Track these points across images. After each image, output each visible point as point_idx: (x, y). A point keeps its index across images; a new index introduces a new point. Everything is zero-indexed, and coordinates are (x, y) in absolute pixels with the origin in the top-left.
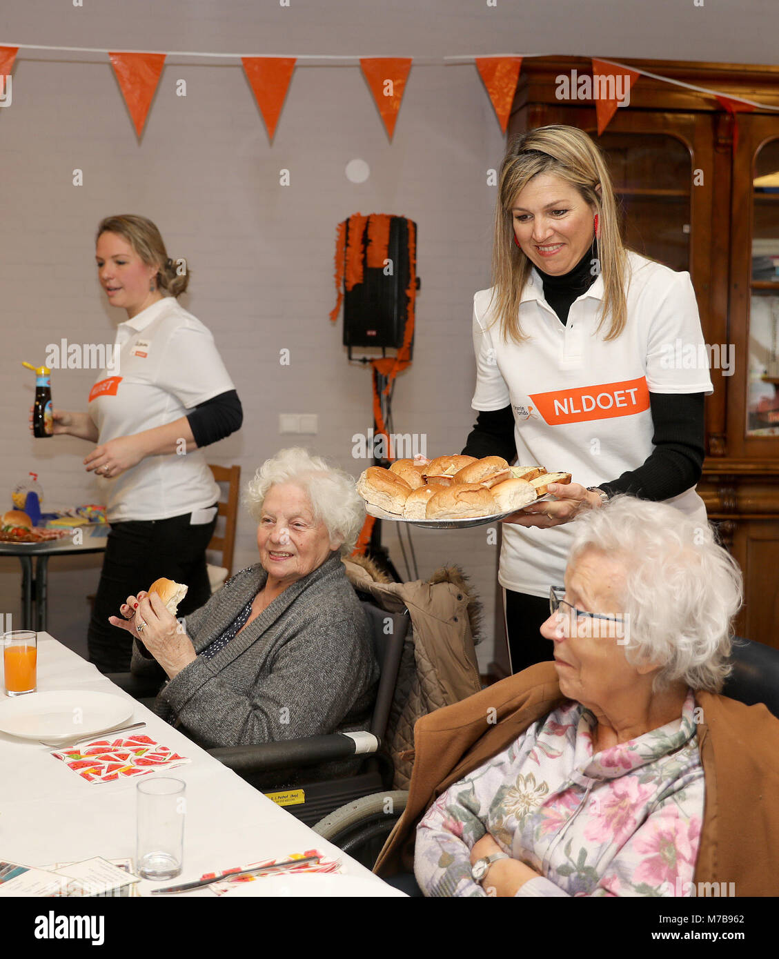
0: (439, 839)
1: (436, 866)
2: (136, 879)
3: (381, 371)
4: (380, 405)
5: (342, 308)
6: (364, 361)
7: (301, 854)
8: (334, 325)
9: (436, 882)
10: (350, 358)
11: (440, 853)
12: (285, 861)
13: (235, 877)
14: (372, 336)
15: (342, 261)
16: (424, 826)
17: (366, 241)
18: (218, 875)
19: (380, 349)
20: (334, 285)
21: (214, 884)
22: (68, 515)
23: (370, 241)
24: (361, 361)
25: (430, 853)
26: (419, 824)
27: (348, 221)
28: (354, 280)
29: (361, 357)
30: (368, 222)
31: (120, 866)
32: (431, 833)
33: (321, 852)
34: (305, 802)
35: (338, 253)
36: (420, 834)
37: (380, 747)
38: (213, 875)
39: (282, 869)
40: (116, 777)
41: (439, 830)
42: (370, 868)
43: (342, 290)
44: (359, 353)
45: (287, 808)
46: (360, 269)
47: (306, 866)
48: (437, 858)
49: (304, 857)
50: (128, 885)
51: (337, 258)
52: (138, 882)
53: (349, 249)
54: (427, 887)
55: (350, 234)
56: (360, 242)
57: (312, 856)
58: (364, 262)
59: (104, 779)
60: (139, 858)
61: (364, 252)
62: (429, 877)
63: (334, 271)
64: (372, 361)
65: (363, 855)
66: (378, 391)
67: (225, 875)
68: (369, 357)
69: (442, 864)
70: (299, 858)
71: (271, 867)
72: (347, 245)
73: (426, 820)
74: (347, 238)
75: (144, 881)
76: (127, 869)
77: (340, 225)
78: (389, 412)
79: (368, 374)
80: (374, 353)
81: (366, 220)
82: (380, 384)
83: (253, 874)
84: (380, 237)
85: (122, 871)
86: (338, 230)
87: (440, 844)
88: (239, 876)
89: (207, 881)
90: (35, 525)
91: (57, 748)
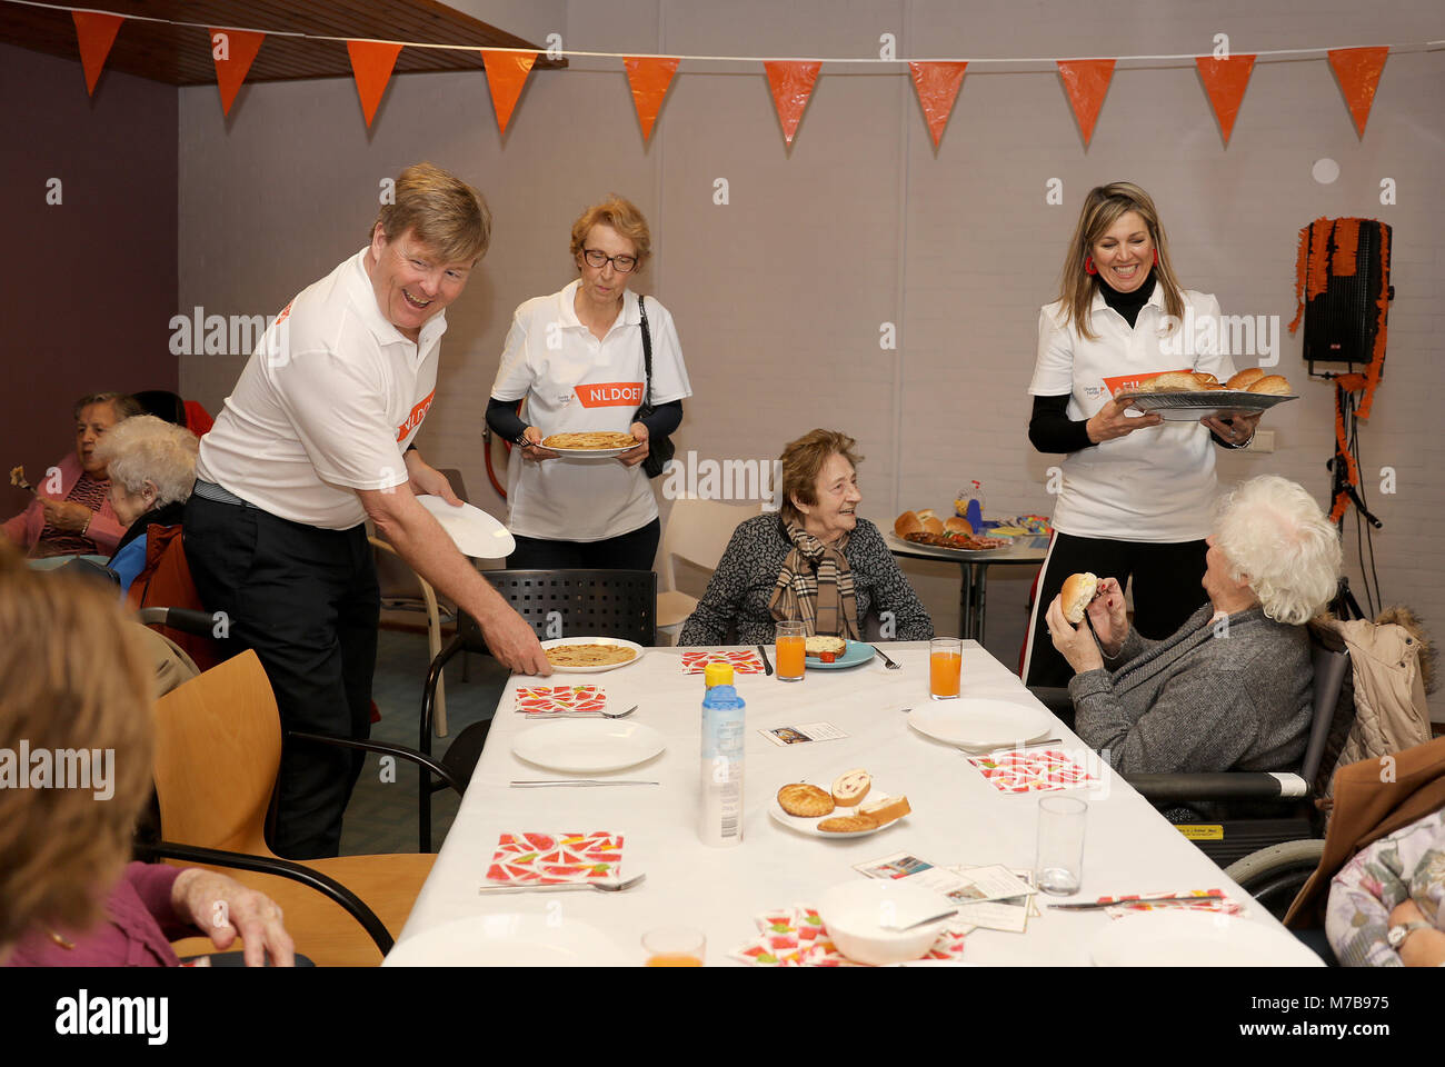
0: (1355, 897)
1: (1349, 924)
2: (1034, 891)
3: (1346, 387)
4: (1344, 424)
5: (1303, 319)
6: (1327, 376)
7: (1204, 892)
8: (1293, 337)
9: (1348, 941)
10: (1311, 373)
11: (1354, 911)
12: (1186, 896)
13: (1133, 904)
14: (1336, 350)
15: (1305, 272)
16: (1339, 881)
17: (1331, 247)
18: (1115, 900)
19: (1347, 364)
20: (1295, 294)
21: (1111, 907)
22: (1009, 524)
23: (1337, 247)
24: (1323, 376)
25: (1343, 910)
26: (1334, 878)
27: (1312, 225)
28: (1317, 290)
29: (1323, 372)
30: (1334, 227)
31: (1020, 877)
32: (1345, 890)
33: (1225, 892)
34: (1225, 838)
35: (1299, 261)
36: (1334, 888)
37: (1309, 792)
38: (1110, 898)
39: (1182, 903)
40: (1026, 789)
41: (1355, 888)
42: (1281, 920)
43: (1303, 301)
44: (1321, 368)
45: (1197, 843)
46: (1324, 277)
47: (1208, 904)
48: (1350, 917)
49: (1207, 895)
50: (1025, 896)
51: (1299, 266)
52: (1035, 894)
53: (1312, 257)
54: (1338, 945)
55: (1313, 241)
56: (1325, 248)
57: (1216, 895)
58: (1329, 270)
59: (1015, 790)
60: (1039, 872)
61: (1329, 259)
62: (1340, 936)
63: (1295, 280)
64: (1335, 376)
65: (1275, 905)
66: (1341, 410)
67: (1123, 901)
68: (1332, 372)
69: (1355, 923)
70: (1201, 895)
71: (1171, 899)
72: (1310, 252)
73: (1344, 875)
74: (1310, 245)
75: (1041, 893)
76: (1026, 880)
77: (1302, 230)
78: (1354, 431)
79: (1330, 390)
80: (1340, 369)
81: (1332, 225)
82: (1343, 400)
83: (1152, 904)
84: (1348, 244)
85: (1021, 881)
86: (1300, 235)
87: (1354, 902)
88: (1137, 904)
89: (1104, 904)
90: (975, 532)
91: (974, 754)
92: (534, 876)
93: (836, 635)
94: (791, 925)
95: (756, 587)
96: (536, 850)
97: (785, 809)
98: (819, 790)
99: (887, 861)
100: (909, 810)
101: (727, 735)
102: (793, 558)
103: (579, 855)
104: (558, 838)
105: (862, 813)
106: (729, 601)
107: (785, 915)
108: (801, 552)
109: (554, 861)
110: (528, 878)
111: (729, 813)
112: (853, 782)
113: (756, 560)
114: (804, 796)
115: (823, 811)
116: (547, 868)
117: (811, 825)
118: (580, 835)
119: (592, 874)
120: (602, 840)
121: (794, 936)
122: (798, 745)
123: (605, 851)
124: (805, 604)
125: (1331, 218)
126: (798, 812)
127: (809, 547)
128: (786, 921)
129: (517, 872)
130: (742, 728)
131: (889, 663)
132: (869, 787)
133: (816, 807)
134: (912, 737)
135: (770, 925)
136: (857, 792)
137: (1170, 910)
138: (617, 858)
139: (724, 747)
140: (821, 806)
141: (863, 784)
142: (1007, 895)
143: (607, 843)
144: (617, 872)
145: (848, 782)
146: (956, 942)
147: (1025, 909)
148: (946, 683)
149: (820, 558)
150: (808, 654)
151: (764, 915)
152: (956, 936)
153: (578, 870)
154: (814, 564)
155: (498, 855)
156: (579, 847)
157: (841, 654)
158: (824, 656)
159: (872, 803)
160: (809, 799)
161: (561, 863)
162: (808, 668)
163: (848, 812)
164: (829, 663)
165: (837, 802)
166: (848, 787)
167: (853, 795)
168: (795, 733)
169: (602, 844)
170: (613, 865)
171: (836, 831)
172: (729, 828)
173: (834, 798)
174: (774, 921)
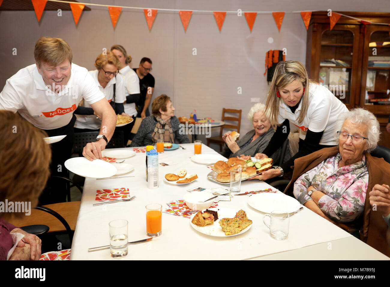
1: (299, 192)
2: (230, 192)
5: (267, 72)
7: (267, 189)
8: (265, 76)
9: (299, 195)
10: (268, 84)
11: (300, 189)
12: (264, 190)
15: (267, 61)
17: (273, 56)
18: (249, 192)
20: (265, 67)
21: (248, 194)
22: (203, 119)
25: (298, 189)
27: (269, 52)
28: (270, 66)
30: (273, 52)
32: (297, 185)
33: (272, 189)
35: (266, 59)
36: (295, 185)
39: (263, 192)
41: (300, 184)
43: (267, 68)
46: (271, 63)
47: (269, 192)
50: (228, 193)
54: (297, 197)
55: (269, 55)
57: (270, 190)
58: (273, 61)
61: (273, 59)
62: (297, 194)
63: (265, 64)
67: (250, 193)
69: (301, 191)
71: (261, 191)
72: (268, 58)
73: (296, 182)
77: (267, 53)
83: (257, 192)
84: (277, 55)
85: (227, 190)
88: (254, 193)
89: (246, 193)
90: (196, 121)
91: (208, 166)
92: (108, 199)
93: (169, 142)
94: (176, 204)
95: (149, 133)
96: (107, 193)
97: (167, 180)
98: (175, 175)
99: (194, 189)
100: (197, 177)
101: (155, 161)
102: (158, 125)
103: (119, 193)
104: (112, 190)
105: (186, 179)
106: (142, 137)
107: (174, 202)
108: (160, 123)
109: (112, 195)
110: (106, 199)
111: (155, 180)
112: (183, 172)
113: (148, 126)
114: (172, 176)
115: (177, 179)
116: (111, 197)
117: (175, 183)
118: (118, 189)
119: (123, 197)
120: (123, 190)
121: (177, 206)
122: (166, 166)
123: (125, 192)
124: (161, 136)
125: (273, 50)
126: (170, 180)
127: (162, 122)
128: (174, 203)
129: (103, 198)
130: (158, 159)
131: (183, 148)
132: (186, 174)
133: (175, 178)
134: (193, 163)
135: (171, 204)
136: (184, 175)
137: (261, 193)
138: (128, 193)
139: (154, 164)
140: (176, 178)
141: (185, 173)
142: (224, 194)
143: (125, 190)
144: (130, 196)
145: (181, 173)
146: (216, 204)
147: (229, 196)
148: (198, 151)
149: (165, 124)
150: (165, 147)
151: (169, 202)
152: (215, 203)
153: (119, 197)
154: (163, 126)
155: (97, 195)
156: (118, 192)
157: (171, 147)
158: (168, 147)
159: (188, 176)
160: (173, 177)
161: (114, 195)
162: (165, 150)
163: (183, 179)
164: (169, 149)
165: (179, 177)
166: (182, 174)
167: (183, 175)
168: (165, 164)
169: (124, 191)
170: (128, 195)
171: (182, 183)
172: (156, 184)
173: (179, 176)
174: (172, 203)
